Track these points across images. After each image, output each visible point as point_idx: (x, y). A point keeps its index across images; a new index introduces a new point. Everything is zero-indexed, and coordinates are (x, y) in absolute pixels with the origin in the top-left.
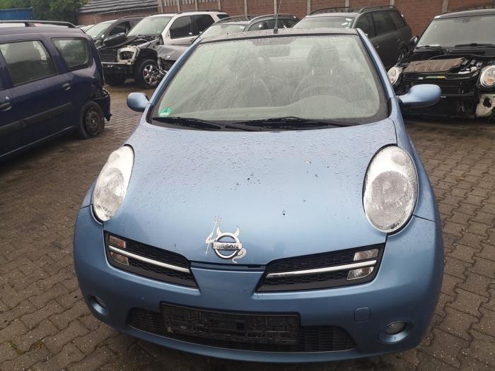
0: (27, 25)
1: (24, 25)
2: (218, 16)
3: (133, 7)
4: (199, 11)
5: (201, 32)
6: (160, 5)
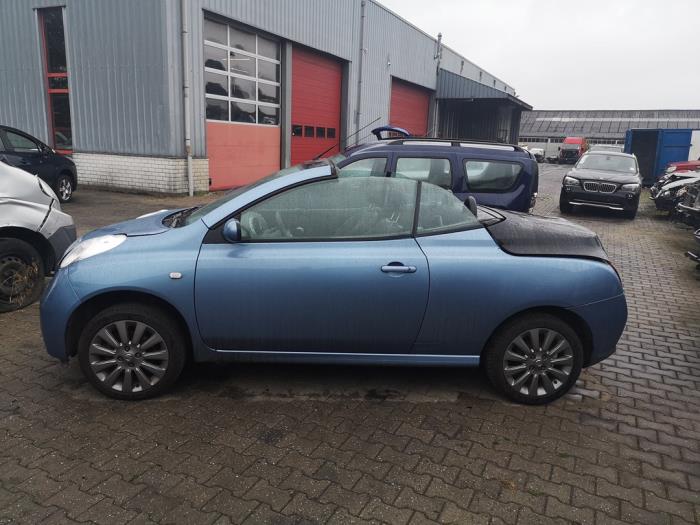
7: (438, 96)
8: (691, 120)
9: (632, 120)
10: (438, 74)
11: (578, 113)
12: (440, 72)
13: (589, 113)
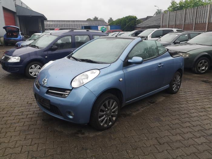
0: (87, 31)
1: (86, 31)
2: (177, 30)
3: (153, 26)
4: (168, 28)
5: (161, 37)
6: (161, 25)
7: (18, 15)
8: (84, 23)
9: (70, 23)
10: (16, 7)
11: (54, 21)
12: (16, 6)
13: (58, 21)
